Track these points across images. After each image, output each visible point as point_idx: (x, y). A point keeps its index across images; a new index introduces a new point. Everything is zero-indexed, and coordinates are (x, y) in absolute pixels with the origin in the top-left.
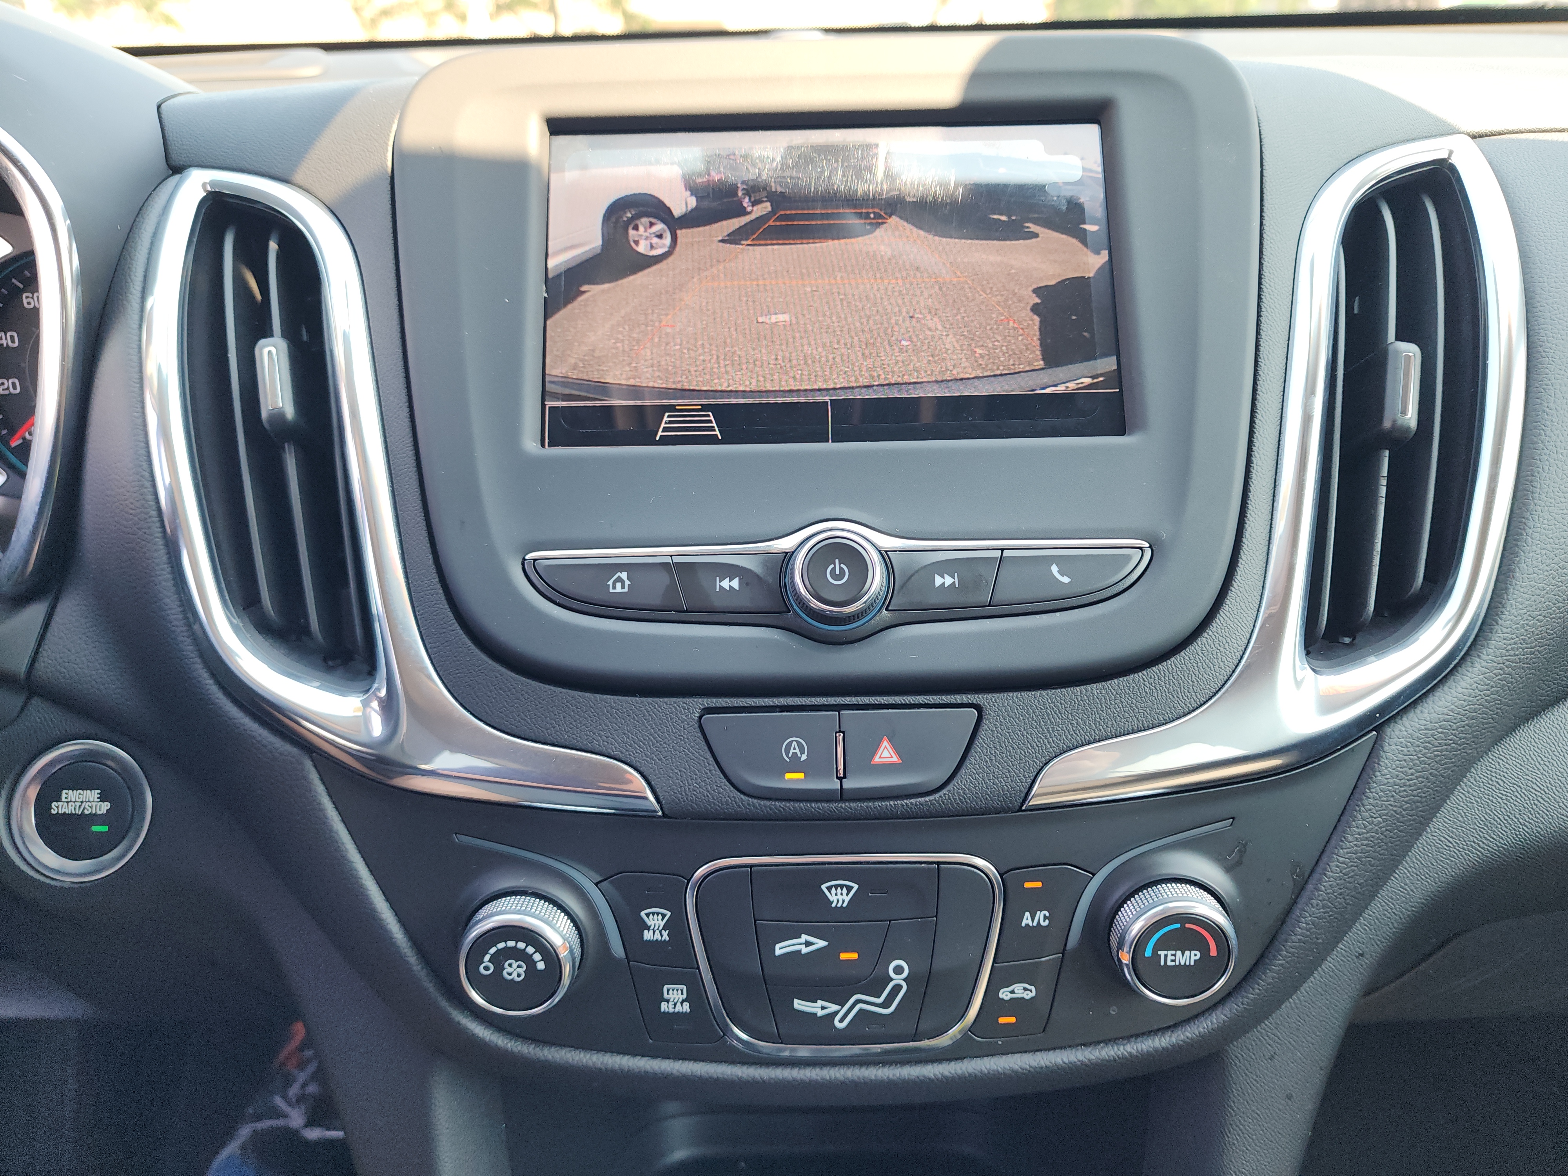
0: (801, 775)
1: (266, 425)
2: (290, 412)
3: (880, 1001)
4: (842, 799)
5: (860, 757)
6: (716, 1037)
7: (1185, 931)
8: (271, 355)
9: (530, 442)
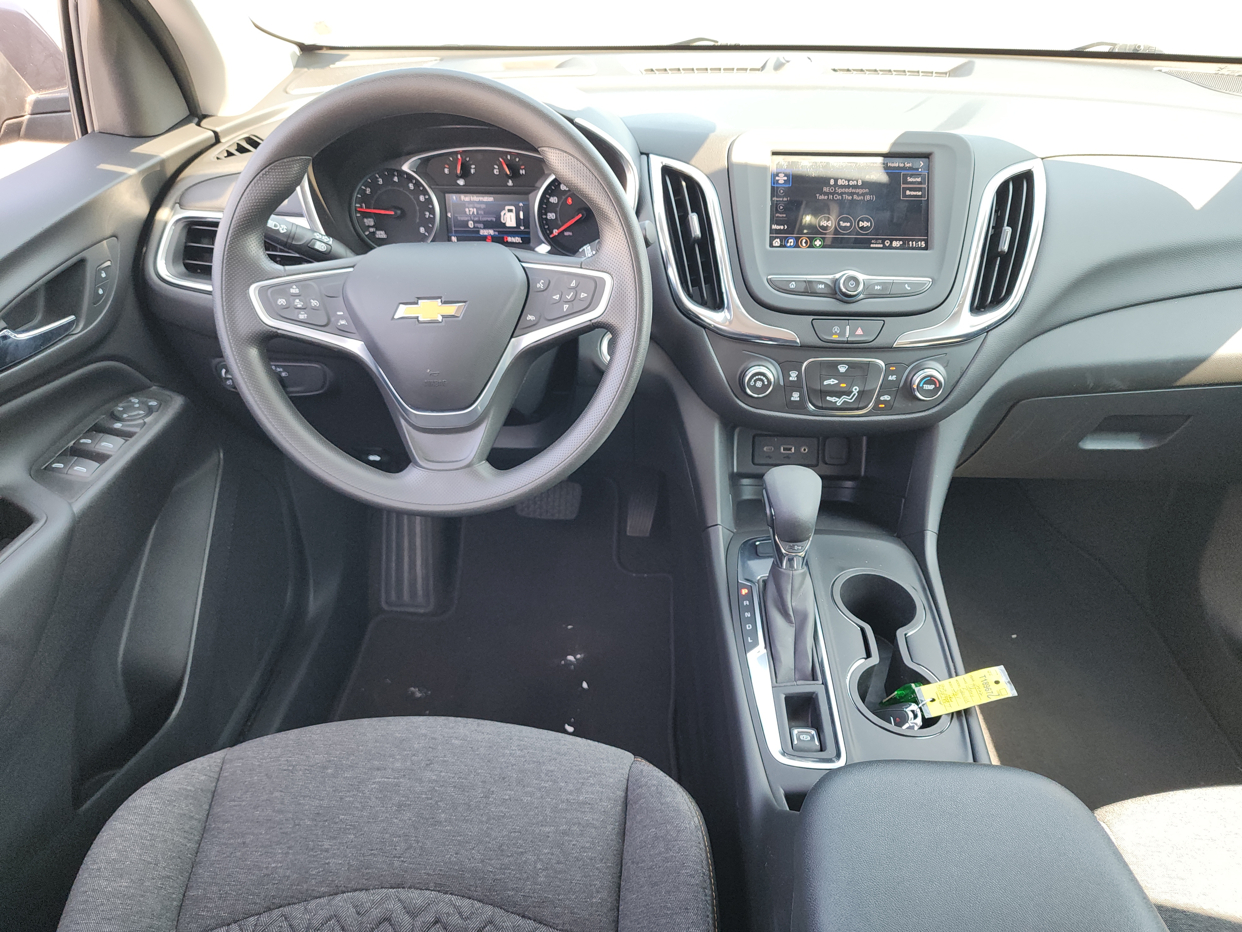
0: (837, 336)
1: (693, 239)
2: (700, 236)
3: (850, 398)
4: (847, 343)
5: (852, 332)
6: (806, 408)
7: (930, 380)
8: (694, 219)
9: (768, 247)
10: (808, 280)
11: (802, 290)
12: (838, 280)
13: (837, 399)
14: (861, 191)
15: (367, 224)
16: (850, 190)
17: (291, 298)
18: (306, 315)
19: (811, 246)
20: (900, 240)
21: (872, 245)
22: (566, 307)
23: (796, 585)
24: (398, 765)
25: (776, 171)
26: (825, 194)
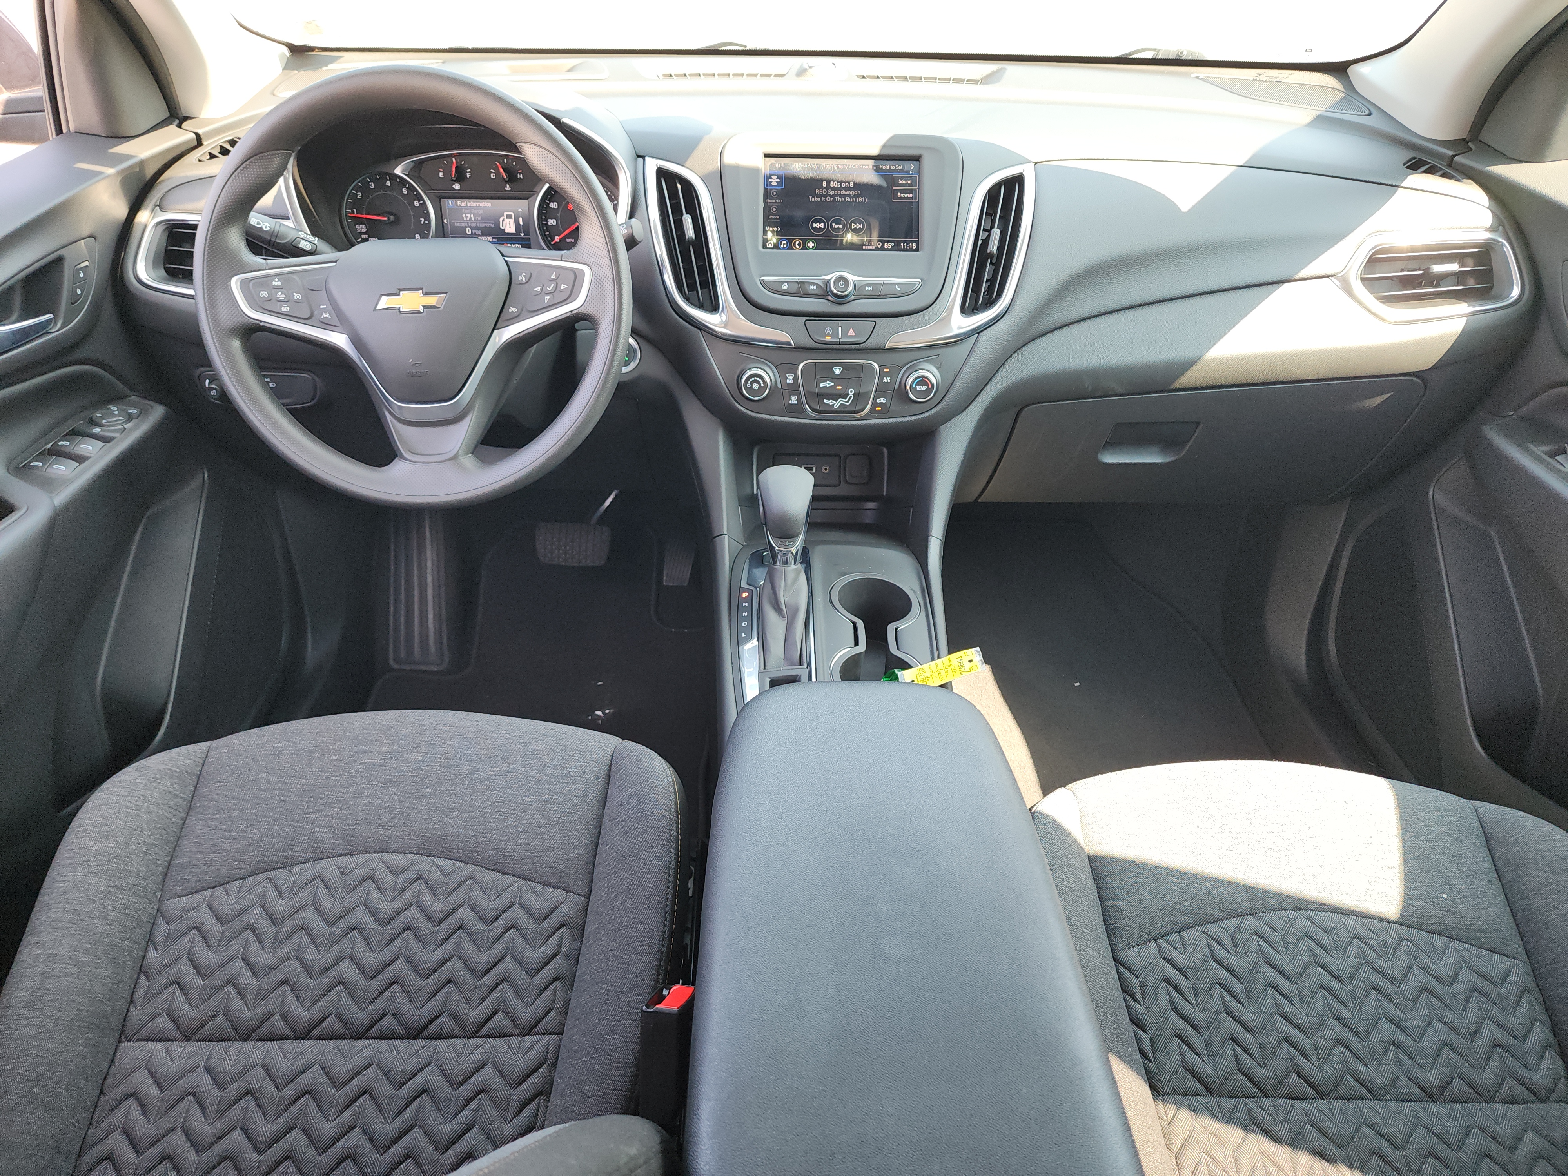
0: (830, 338)
1: (687, 240)
2: (694, 237)
3: (846, 400)
4: (840, 344)
5: (845, 333)
6: (804, 411)
7: (923, 381)
8: (687, 220)
9: (761, 248)
10: (800, 281)
11: (794, 291)
12: (829, 281)
13: (834, 402)
14: (852, 193)
15: (359, 231)
16: (843, 192)
17: (274, 291)
18: (288, 308)
19: (805, 248)
20: (891, 241)
21: (864, 247)
22: (547, 298)
23: (789, 581)
24: (385, 749)
25: (768, 173)
26: (818, 196)
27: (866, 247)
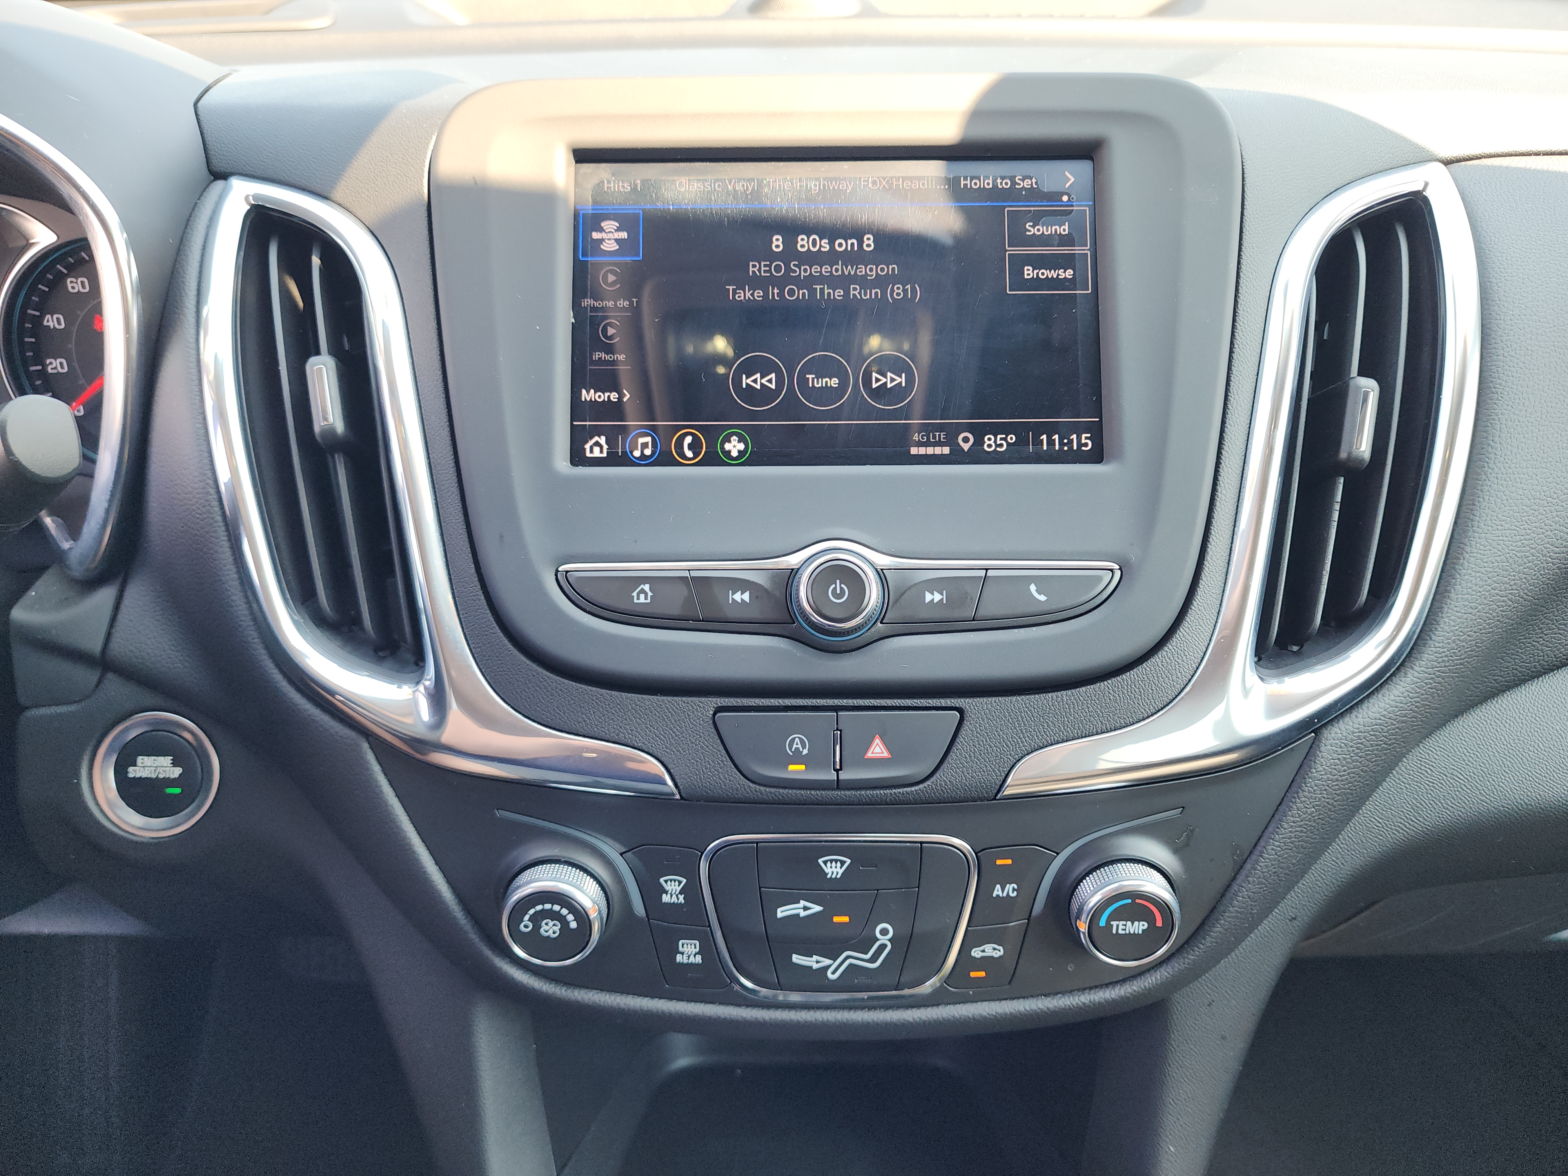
0: (803, 767)
1: (319, 439)
2: (340, 427)
3: (867, 957)
4: (838, 788)
5: (855, 751)
6: (726, 983)
7: (1134, 904)
8: (322, 369)
9: (561, 462)
10: (694, 574)
11: (675, 609)
12: (793, 573)
13: (827, 962)
14: (871, 271)
16: (839, 269)
19: (714, 458)
20: (1005, 429)
25: (588, 207)
26: (757, 282)
27: (922, 451)
